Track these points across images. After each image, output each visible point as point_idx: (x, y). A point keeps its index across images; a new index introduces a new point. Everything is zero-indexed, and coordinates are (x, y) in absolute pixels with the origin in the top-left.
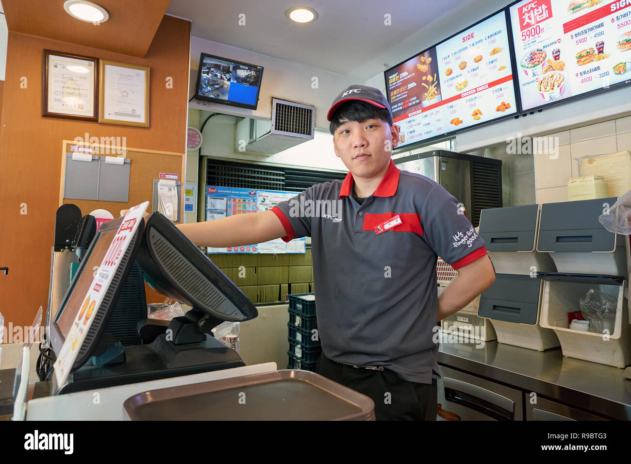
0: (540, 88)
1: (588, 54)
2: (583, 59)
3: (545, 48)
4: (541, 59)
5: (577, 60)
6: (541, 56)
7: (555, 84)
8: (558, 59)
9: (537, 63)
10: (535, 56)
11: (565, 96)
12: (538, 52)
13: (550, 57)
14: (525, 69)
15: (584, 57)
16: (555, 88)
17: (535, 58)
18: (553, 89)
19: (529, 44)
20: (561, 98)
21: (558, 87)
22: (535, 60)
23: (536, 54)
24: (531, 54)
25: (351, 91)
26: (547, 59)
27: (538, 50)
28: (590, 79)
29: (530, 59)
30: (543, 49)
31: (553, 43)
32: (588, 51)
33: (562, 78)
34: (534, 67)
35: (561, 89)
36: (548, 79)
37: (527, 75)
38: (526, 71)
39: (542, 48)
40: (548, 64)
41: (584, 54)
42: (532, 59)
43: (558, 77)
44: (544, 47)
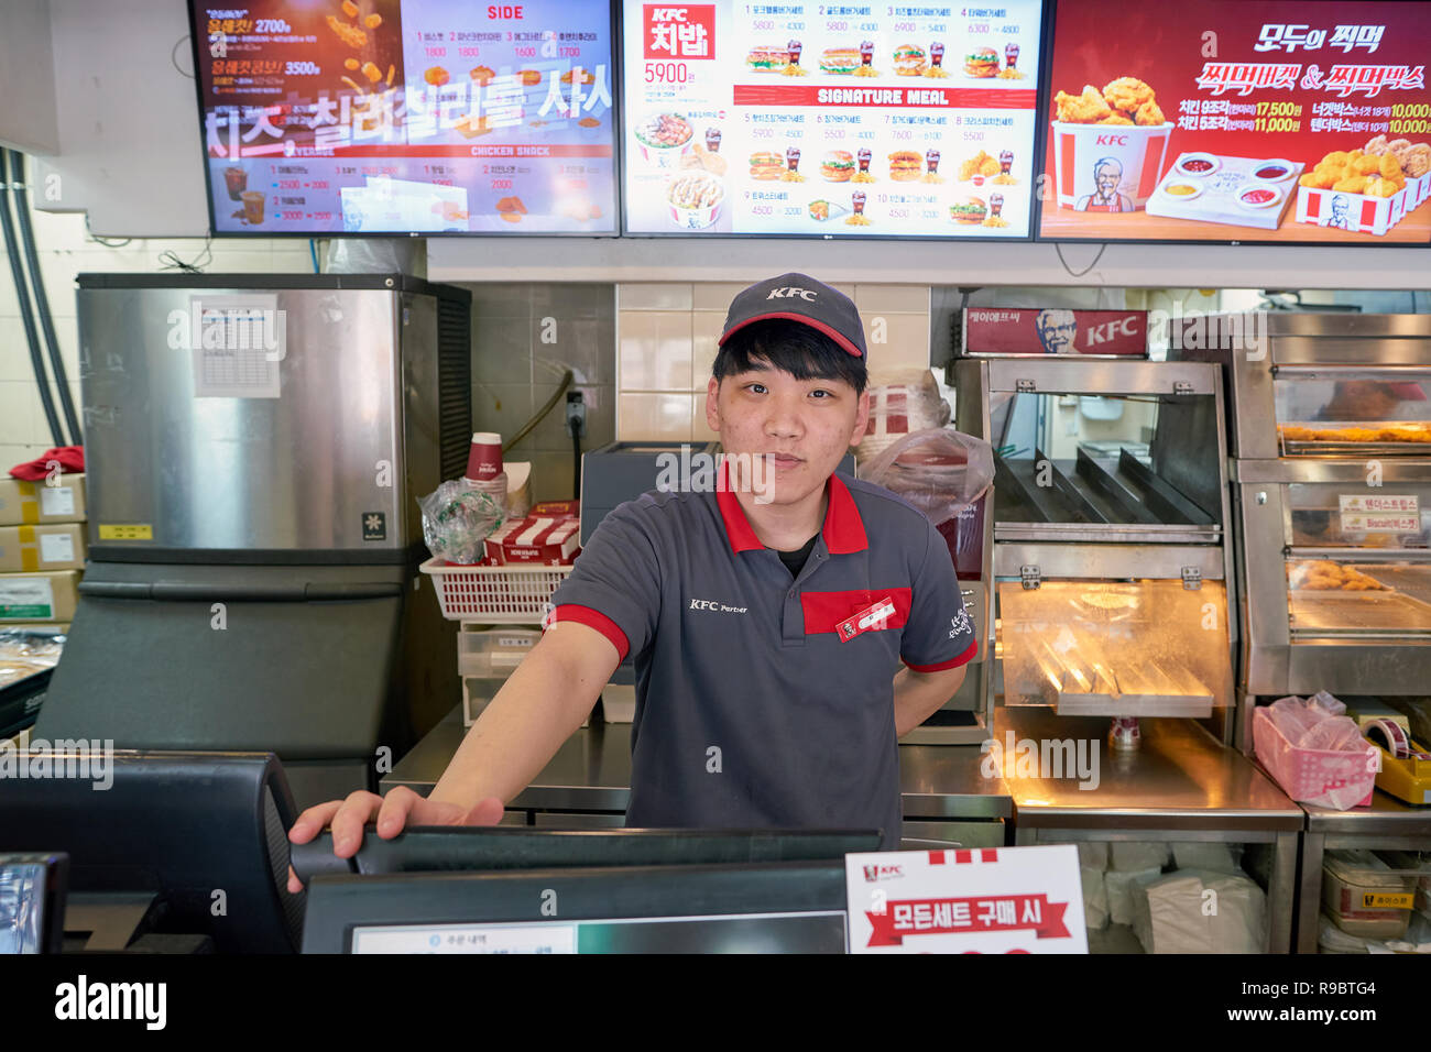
0: (672, 196)
1: (771, 163)
2: (761, 169)
3: (692, 118)
4: (681, 137)
5: (751, 166)
6: (682, 131)
7: (703, 199)
8: (716, 150)
9: (671, 142)
10: (669, 126)
11: (720, 228)
12: (676, 120)
13: (700, 139)
14: (646, 146)
15: (763, 165)
16: (703, 205)
17: (669, 129)
18: (697, 206)
19: (659, 94)
20: (712, 230)
21: (709, 205)
22: (667, 134)
23: (671, 122)
24: (662, 118)
25: (792, 292)
26: (693, 141)
27: (676, 116)
28: (768, 211)
29: (656, 128)
30: (687, 118)
31: (709, 114)
32: (773, 157)
33: (718, 192)
34: (664, 147)
35: (713, 212)
36: (690, 183)
37: (647, 157)
38: (645, 150)
39: (686, 115)
40: (694, 154)
41: (765, 159)
42: (661, 130)
43: (711, 187)
44: (690, 114)
